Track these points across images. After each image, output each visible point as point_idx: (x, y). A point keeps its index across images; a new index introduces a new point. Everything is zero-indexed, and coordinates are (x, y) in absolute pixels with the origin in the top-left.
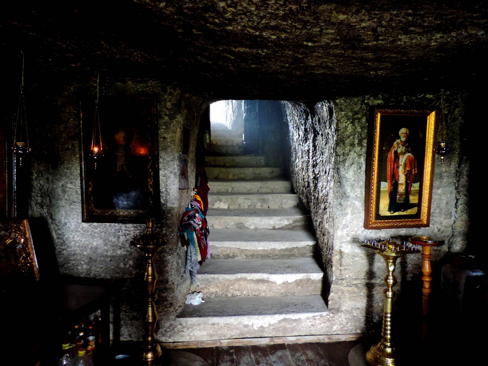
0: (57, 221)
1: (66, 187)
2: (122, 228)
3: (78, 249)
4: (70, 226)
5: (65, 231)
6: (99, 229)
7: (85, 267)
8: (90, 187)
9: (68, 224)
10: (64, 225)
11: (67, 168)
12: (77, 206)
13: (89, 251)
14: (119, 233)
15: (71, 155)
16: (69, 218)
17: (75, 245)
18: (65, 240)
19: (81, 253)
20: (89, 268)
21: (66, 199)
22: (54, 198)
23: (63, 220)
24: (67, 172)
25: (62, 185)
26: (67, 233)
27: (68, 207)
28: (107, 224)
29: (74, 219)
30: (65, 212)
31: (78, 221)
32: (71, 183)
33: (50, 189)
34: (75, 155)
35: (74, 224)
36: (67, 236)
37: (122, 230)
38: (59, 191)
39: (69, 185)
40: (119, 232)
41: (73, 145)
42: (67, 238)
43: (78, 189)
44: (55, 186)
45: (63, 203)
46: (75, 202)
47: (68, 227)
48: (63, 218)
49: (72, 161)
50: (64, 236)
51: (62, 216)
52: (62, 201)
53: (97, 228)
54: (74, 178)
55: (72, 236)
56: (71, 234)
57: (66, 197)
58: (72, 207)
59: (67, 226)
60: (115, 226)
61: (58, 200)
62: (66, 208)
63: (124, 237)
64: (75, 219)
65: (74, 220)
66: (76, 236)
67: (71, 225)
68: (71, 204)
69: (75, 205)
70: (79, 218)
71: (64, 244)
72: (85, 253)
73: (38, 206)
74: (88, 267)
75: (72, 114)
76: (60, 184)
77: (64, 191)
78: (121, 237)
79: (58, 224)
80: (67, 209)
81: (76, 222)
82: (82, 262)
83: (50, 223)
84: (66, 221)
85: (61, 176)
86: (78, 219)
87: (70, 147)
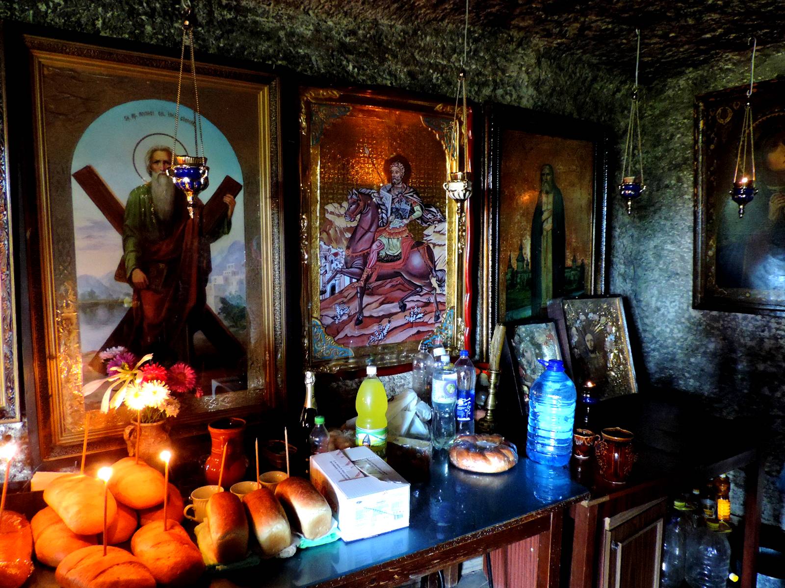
0: (643, 303)
1: (663, 249)
2: (770, 324)
3: (679, 351)
4: (666, 313)
5: (657, 321)
6: (722, 322)
7: (691, 383)
8: (711, 249)
9: (663, 310)
10: (655, 312)
11: (666, 219)
12: (682, 280)
13: (699, 357)
14: (762, 334)
15: (675, 196)
16: (664, 300)
17: (674, 344)
18: (655, 334)
19: (685, 359)
20: (700, 386)
21: (661, 269)
22: (640, 266)
23: (653, 303)
24: (665, 225)
25: (655, 247)
26: (660, 324)
27: (664, 282)
28: (737, 314)
29: (674, 302)
30: (658, 290)
31: (682, 305)
32: (673, 242)
33: (634, 252)
34: (682, 196)
35: (674, 310)
36: (658, 329)
37: (770, 328)
38: (650, 256)
39: (669, 247)
40: (763, 331)
41: (679, 179)
42: (659, 333)
43: (685, 252)
44: (642, 248)
45: (656, 274)
46: (678, 274)
47: (663, 314)
48: (654, 299)
49: (676, 205)
50: (655, 328)
51: (652, 297)
52: (654, 272)
53: (718, 322)
54: (678, 235)
55: (668, 330)
56: (667, 326)
57: (661, 266)
58: (672, 281)
59: (661, 312)
60: (757, 320)
61: (646, 271)
62: (660, 283)
63: (772, 342)
64: (677, 303)
65: (674, 304)
66: (676, 331)
67: (669, 312)
68: (670, 277)
69: (678, 279)
70: (683, 300)
71: (654, 341)
72: (692, 360)
73: (620, 278)
74: (698, 384)
75: (680, 125)
76: (652, 244)
77: (658, 256)
78: (766, 340)
79: (645, 309)
80: (662, 285)
81: (677, 308)
82: (687, 375)
83: (634, 305)
84: (659, 304)
85: (654, 231)
86: (681, 303)
87: (673, 182)
